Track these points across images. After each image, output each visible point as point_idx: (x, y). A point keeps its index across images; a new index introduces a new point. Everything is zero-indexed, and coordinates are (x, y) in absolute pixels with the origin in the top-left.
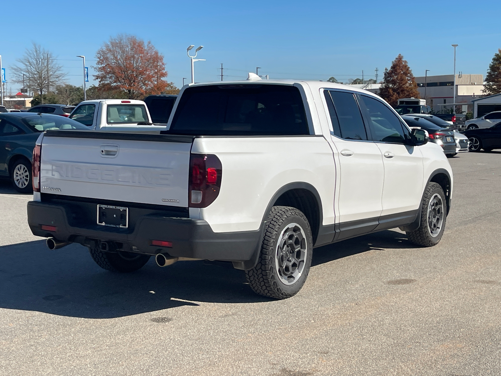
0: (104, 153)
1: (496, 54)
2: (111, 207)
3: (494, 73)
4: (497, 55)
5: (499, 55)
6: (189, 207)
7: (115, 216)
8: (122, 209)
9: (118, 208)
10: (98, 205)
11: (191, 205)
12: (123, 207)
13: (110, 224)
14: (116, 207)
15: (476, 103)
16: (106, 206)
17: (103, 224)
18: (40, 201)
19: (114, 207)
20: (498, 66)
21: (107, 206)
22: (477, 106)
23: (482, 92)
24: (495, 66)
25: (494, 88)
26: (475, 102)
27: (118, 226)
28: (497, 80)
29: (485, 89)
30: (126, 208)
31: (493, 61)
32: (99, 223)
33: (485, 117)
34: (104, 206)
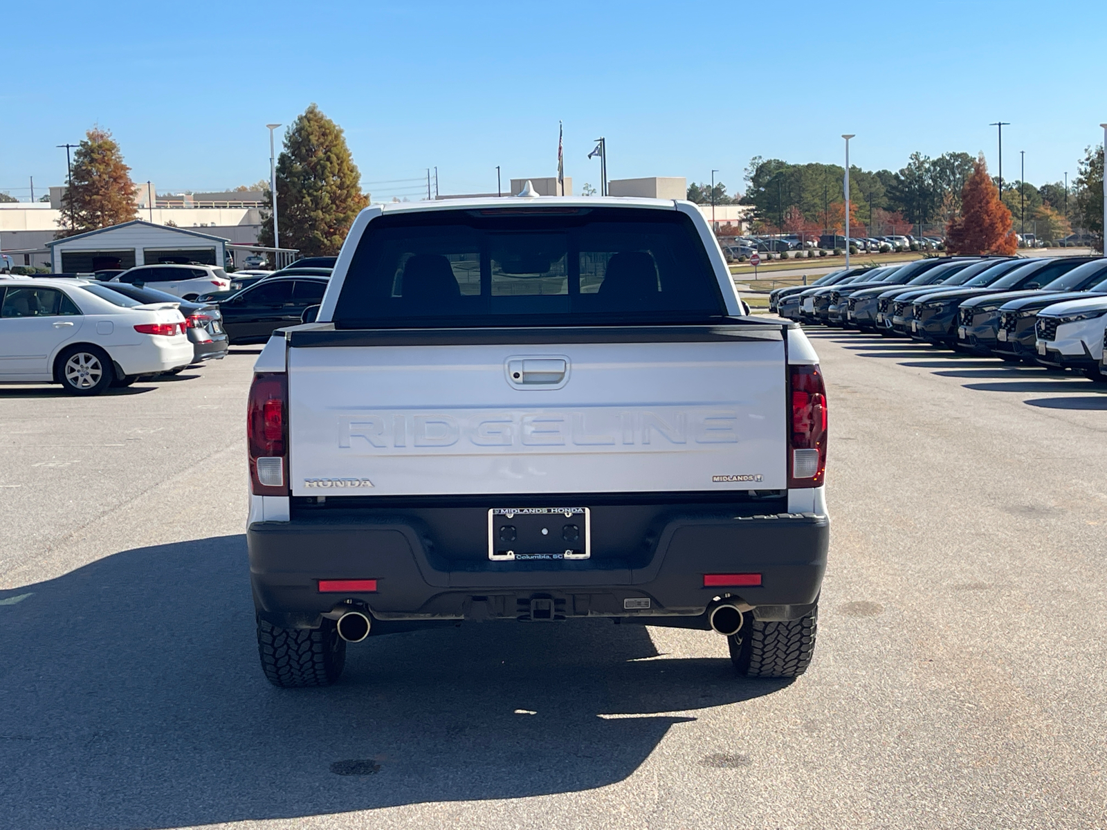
0: (520, 379)
1: (82, 141)
2: (534, 511)
3: (81, 182)
4: (84, 145)
5: (90, 143)
6: (788, 487)
7: (545, 532)
8: (568, 512)
9: (557, 510)
10: (491, 512)
11: (793, 483)
12: (573, 509)
13: (531, 553)
14: (549, 511)
15: (57, 250)
16: (518, 511)
17: (510, 556)
18: (288, 519)
19: (544, 511)
20: (90, 168)
21: (522, 511)
22: (59, 254)
23: (56, 224)
24: (84, 168)
25: (84, 215)
26: (55, 246)
27: (555, 556)
28: (89, 198)
29: (62, 219)
30: (584, 510)
31: (76, 158)
32: (494, 554)
33: (120, 278)
34: (510, 513)
